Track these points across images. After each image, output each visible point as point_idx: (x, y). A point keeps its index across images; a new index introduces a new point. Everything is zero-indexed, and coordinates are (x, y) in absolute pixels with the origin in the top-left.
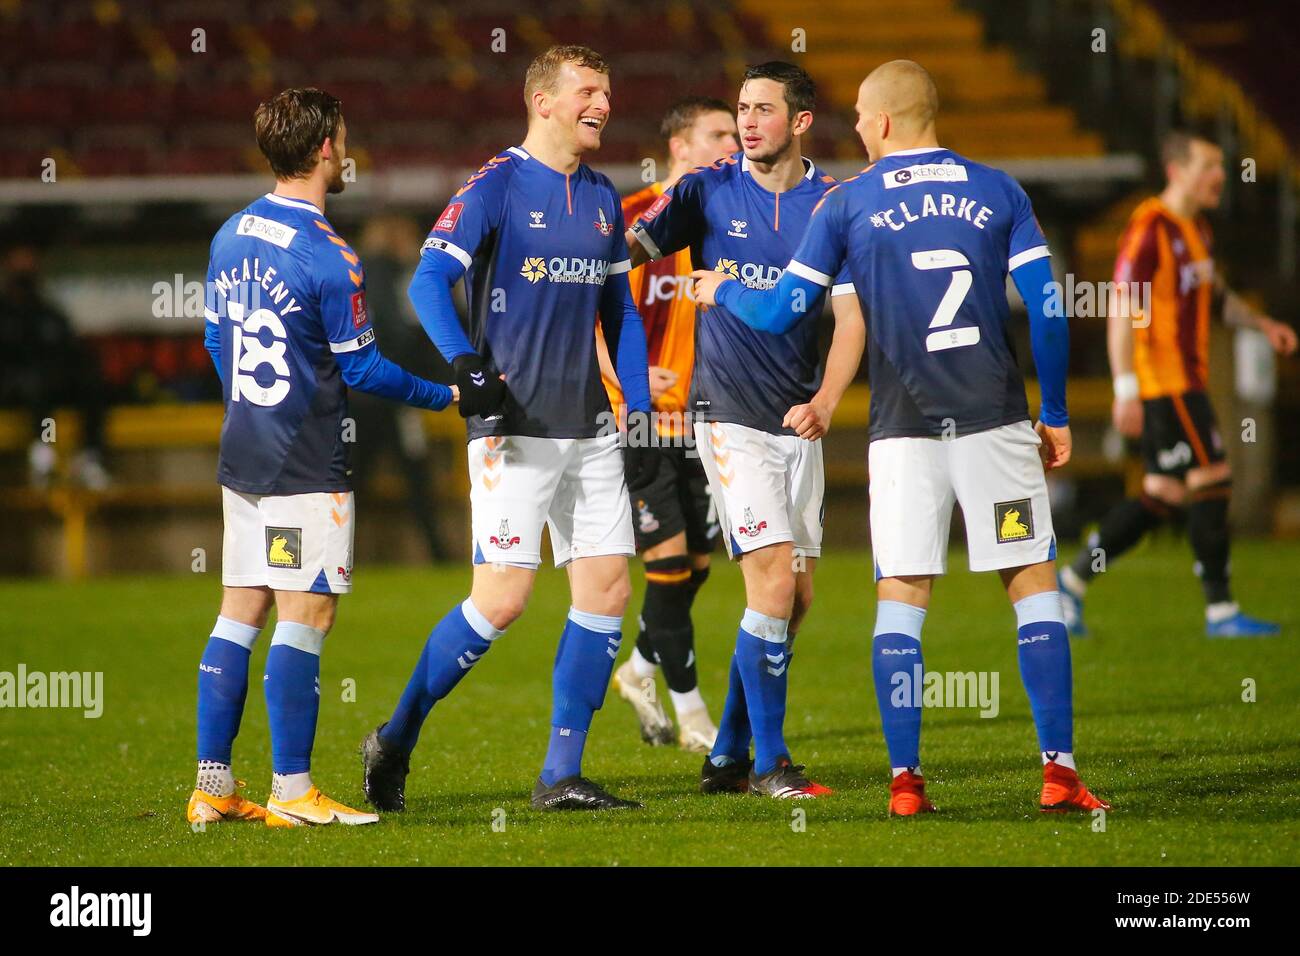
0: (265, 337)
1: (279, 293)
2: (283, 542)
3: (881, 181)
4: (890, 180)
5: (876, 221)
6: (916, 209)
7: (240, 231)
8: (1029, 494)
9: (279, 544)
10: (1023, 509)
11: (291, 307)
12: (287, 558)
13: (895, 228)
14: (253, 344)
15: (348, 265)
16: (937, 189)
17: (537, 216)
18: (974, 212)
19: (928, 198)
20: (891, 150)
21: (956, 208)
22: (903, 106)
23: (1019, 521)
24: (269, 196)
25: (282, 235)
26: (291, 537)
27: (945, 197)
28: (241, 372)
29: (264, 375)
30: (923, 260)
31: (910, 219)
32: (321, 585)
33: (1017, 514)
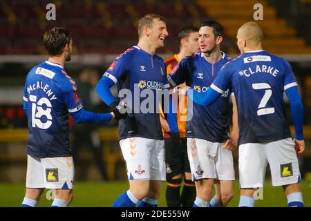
0: (44, 107)
1: (49, 93)
3: (243, 61)
4: (246, 60)
5: (241, 73)
6: (254, 70)
7: (37, 72)
8: (291, 161)
10: (289, 166)
11: (53, 98)
13: (247, 76)
14: (40, 109)
15: (72, 84)
16: (261, 63)
17: (143, 67)
18: (273, 71)
19: (258, 66)
20: (247, 51)
21: (267, 70)
22: (250, 37)
23: (288, 170)
24: (46, 62)
25: (50, 75)
27: (263, 66)
28: (36, 118)
29: (44, 119)
30: (256, 86)
31: (252, 73)
32: (65, 186)
33: (287, 168)
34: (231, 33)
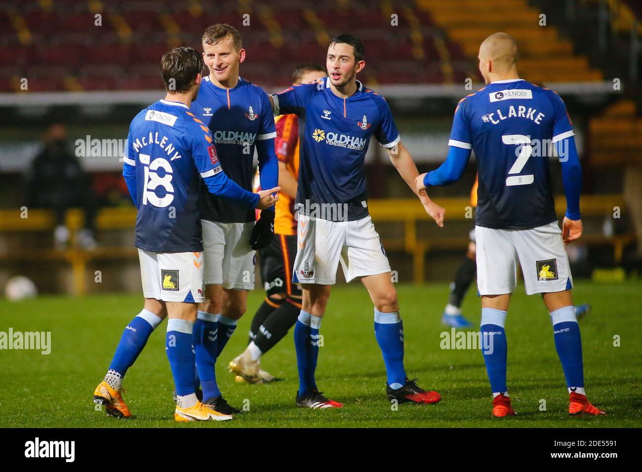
2: (170, 277)
4: (493, 98)
7: (147, 118)
8: (555, 257)
9: (168, 278)
12: (172, 285)
15: (204, 132)
17: (208, 110)
21: (526, 113)
22: (497, 56)
23: (550, 270)
25: (170, 120)
26: (174, 275)
28: (148, 190)
29: (160, 192)
31: (502, 118)
32: (189, 298)
33: (548, 267)
34: (469, 50)
